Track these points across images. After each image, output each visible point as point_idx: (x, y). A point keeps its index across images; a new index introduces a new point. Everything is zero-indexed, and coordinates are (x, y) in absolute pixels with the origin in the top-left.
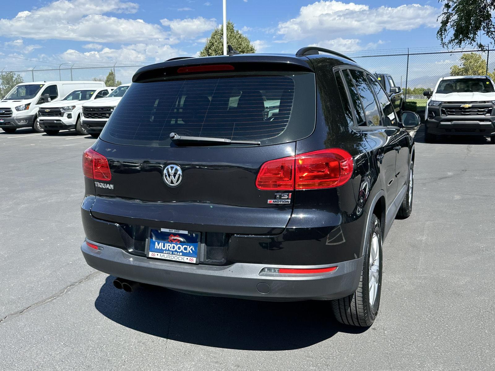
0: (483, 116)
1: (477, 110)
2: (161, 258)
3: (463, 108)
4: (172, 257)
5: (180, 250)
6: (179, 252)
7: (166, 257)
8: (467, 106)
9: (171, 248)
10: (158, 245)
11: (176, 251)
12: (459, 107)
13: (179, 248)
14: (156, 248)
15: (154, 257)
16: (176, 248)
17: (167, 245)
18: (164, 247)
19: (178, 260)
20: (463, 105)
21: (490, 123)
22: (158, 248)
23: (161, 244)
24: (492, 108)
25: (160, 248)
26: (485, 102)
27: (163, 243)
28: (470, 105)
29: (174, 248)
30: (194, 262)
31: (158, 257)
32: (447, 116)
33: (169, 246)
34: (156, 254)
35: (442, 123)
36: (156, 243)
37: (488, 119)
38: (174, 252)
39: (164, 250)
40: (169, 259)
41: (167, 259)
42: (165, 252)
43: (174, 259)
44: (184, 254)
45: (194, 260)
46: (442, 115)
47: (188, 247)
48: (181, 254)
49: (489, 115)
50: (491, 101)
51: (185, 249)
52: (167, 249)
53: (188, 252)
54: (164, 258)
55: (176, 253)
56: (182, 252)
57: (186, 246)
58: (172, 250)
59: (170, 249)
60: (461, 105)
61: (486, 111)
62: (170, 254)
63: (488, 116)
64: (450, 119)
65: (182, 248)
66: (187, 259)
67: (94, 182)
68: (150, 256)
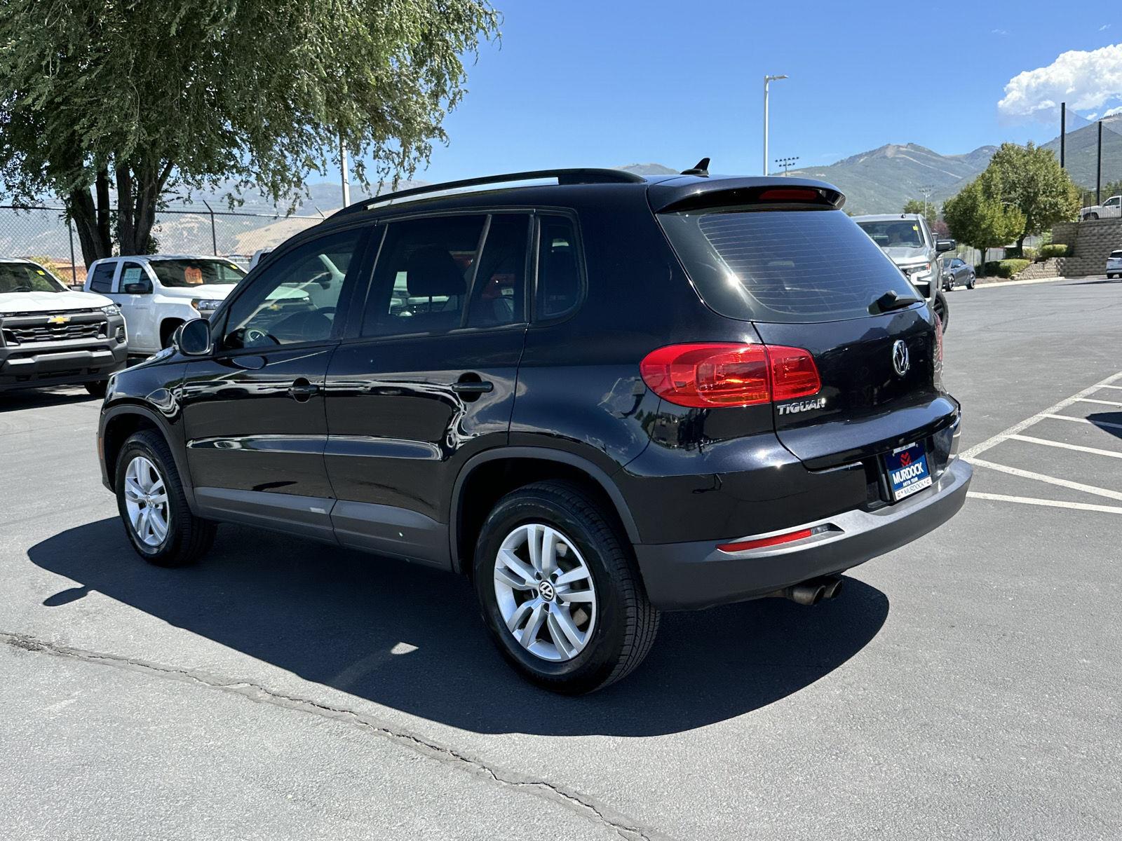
0: (93, 341)
1: (80, 329)
3: (54, 325)
8: (59, 319)
9: (906, 473)
10: (896, 477)
12: (44, 322)
13: (913, 471)
15: (901, 497)
17: (902, 472)
18: (901, 477)
19: (919, 489)
20: (52, 319)
21: (108, 353)
22: (897, 482)
24: (105, 322)
26: (91, 310)
27: (898, 473)
28: (67, 318)
29: (909, 473)
30: (931, 483)
31: (905, 495)
32: (19, 345)
34: (900, 491)
35: (12, 362)
37: (104, 344)
39: (903, 483)
41: (911, 493)
43: (916, 491)
45: (930, 480)
46: (9, 343)
49: (103, 335)
50: (100, 308)
51: (917, 469)
52: (905, 478)
54: (908, 494)
57: (916, 465)
60: (48, 319)
61: (97, 329)
63: (102, 339)
64: (28, 351)
67: (773, 407)
68: (898, 499)
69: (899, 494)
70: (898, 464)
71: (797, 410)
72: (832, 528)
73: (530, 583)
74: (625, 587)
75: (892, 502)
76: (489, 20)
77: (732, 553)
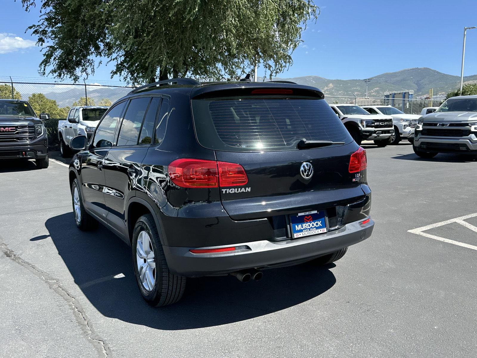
2: (303, 236)
4: (311, 233)
5: (314, 226)
6: (314, 228)
7: (306, 234)
9: (307, 226)
10: (298, 227)
11: (311, 228)
13: (313, 225)
14: (297, 230)
15: (298, 237)
16: (311, 225)
17: (304, 225)
18: (302, 227)
19: (315, 234)
22: (298, 230)
23: (300, 226)
25: (300, 229)
27: (301, 225)
29: (309, 225)
30: (326, 231)
31: (301, 236)
33: (306, 225)
34: (299, 234)
36: (296, 226)
38: (310, 229)
39: (303, 230)
40: (309, 235)
41: (308, 235)
42: (304, 231)
43: (312, 234)
44: (317, 228)
45: (325, 230)
47: (318, 222)
48: (315, 229)
51: (317, 224)
52: (305, 228)
53: (319, 226)
54: (305, 235)
55: (312, 229)
56: (315, 227)
57: (317, 222)
58: (309, 227)
59: (307, 228)
62: (308, 231)
65: (315, 225)
66: (321, 231)
67: (220, 190)
68: (295, 237)
69: (296, 236)
70: (302, 220)
71: (233, 192)
72: (248, 248)
73: (143, 256)
74: (163, 263)
75: (292, 239)
76: (312, 9)
77: (194, 254)
